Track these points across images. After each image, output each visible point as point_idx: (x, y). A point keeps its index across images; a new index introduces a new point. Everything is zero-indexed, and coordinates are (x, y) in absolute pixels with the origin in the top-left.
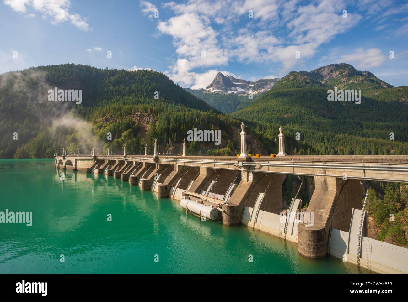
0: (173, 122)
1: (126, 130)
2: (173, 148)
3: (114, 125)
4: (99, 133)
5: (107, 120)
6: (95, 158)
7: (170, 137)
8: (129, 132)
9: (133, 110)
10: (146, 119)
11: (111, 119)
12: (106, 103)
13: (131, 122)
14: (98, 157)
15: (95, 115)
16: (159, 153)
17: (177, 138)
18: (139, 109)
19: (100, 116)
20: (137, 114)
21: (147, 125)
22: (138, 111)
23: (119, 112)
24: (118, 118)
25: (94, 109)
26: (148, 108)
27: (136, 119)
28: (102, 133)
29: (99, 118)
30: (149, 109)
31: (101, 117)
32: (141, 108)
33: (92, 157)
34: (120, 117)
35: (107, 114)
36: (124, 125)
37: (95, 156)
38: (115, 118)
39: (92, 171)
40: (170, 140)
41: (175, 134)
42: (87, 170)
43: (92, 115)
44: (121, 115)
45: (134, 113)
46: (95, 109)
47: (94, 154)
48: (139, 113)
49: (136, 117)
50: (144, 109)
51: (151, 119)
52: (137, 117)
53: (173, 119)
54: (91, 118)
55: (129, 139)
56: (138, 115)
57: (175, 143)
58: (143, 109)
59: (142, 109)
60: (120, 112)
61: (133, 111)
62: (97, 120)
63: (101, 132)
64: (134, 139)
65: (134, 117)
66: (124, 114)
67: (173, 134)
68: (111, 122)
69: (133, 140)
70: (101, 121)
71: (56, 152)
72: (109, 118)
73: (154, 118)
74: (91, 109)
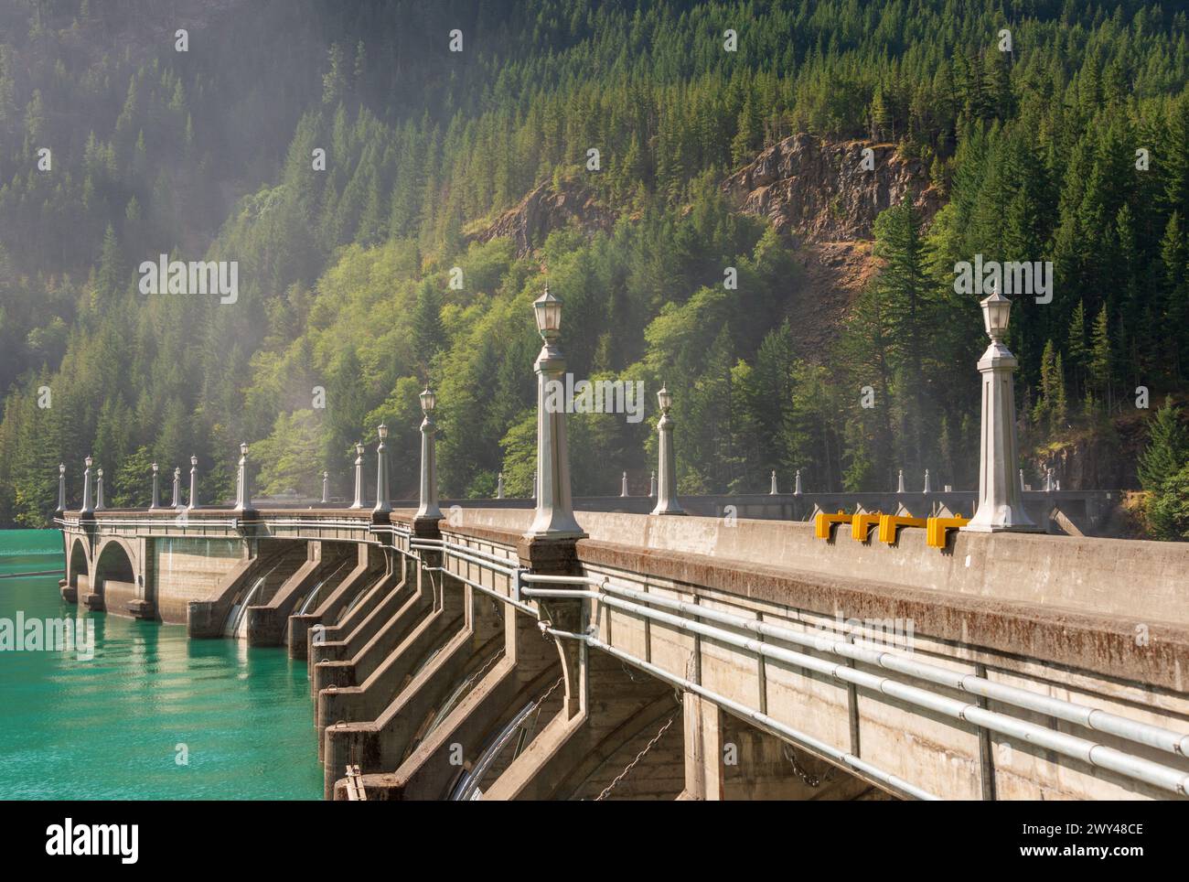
0: (1085, 204)
1: (682, 297)
2: (1084, 443)
3: (586, 259)
4: (479, 329)
5: (543, 220)
6: (255, 529)
7: (1049, 346)
8: (701, 314)
9: (743, 120)
10: (855, 193)
11: (578, 210)
12: (548, 75)
13: (724, 231)
14: (268, 523)
15: (458, 181)
16: (947, 489)
17: (1114, 345)
18: (792, 105)
19: (491, 191)
20: (777, 156)
21: (860, 247)
22: (787, 131)
23: (634, 147)
24: (625, 198)
25: (450, 133)
26: (867, 97)
27: (766, 195)
28: (499, 325)
29: (488, 208)
30: (877, 100)
31: (497, 198)
32: (811, 100)
33: (233, 523)
34: (641, 190)
35: (541, 172)
36: (663, 252)
37: (250, 515)
38: (600, 203)
39: (230, 625)
40: (1044, 369)
41: (1102, 318)
42: (192, 615)
43: (438, 188)
44: (646, 171)
45: (756, 143)
46: (459, 133)
47: (247, 499)
48: (790, 147)
49: (774, 179)
50: (831, 102)
51: (893, 192)
52: (777, 178)
53: (1085, 176)
54: (427, 208)
55: (699, 373)
56: (788, 164)
57: (1098, 393)
58: (825, 109)
59: (818, 106)
60: (643, 146)
61: (743, 135)
62: (470, 228)
63: (491, 317)
64: (741, 369)
65: (749, 179)
66: (671, 163)
67: (1080, 310)
68: (571, 237)
69: (729, 376)
70: (500, 228)
71: (185, 483)
72: (561, 200)
73: (919, 181)
74: (436, 130)
